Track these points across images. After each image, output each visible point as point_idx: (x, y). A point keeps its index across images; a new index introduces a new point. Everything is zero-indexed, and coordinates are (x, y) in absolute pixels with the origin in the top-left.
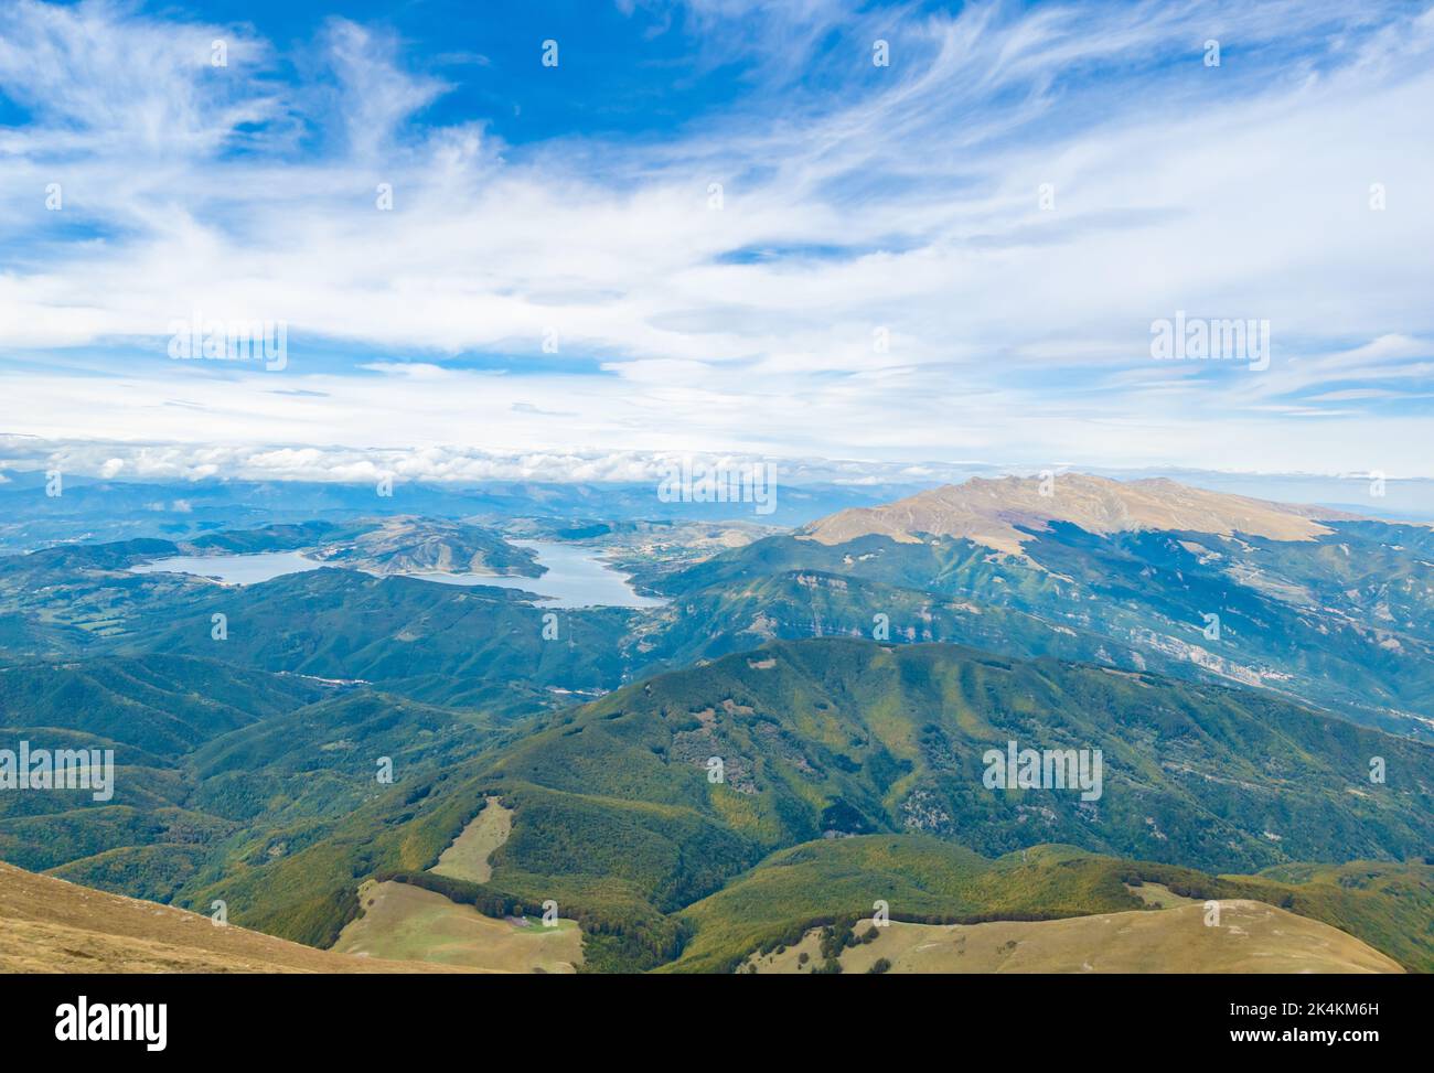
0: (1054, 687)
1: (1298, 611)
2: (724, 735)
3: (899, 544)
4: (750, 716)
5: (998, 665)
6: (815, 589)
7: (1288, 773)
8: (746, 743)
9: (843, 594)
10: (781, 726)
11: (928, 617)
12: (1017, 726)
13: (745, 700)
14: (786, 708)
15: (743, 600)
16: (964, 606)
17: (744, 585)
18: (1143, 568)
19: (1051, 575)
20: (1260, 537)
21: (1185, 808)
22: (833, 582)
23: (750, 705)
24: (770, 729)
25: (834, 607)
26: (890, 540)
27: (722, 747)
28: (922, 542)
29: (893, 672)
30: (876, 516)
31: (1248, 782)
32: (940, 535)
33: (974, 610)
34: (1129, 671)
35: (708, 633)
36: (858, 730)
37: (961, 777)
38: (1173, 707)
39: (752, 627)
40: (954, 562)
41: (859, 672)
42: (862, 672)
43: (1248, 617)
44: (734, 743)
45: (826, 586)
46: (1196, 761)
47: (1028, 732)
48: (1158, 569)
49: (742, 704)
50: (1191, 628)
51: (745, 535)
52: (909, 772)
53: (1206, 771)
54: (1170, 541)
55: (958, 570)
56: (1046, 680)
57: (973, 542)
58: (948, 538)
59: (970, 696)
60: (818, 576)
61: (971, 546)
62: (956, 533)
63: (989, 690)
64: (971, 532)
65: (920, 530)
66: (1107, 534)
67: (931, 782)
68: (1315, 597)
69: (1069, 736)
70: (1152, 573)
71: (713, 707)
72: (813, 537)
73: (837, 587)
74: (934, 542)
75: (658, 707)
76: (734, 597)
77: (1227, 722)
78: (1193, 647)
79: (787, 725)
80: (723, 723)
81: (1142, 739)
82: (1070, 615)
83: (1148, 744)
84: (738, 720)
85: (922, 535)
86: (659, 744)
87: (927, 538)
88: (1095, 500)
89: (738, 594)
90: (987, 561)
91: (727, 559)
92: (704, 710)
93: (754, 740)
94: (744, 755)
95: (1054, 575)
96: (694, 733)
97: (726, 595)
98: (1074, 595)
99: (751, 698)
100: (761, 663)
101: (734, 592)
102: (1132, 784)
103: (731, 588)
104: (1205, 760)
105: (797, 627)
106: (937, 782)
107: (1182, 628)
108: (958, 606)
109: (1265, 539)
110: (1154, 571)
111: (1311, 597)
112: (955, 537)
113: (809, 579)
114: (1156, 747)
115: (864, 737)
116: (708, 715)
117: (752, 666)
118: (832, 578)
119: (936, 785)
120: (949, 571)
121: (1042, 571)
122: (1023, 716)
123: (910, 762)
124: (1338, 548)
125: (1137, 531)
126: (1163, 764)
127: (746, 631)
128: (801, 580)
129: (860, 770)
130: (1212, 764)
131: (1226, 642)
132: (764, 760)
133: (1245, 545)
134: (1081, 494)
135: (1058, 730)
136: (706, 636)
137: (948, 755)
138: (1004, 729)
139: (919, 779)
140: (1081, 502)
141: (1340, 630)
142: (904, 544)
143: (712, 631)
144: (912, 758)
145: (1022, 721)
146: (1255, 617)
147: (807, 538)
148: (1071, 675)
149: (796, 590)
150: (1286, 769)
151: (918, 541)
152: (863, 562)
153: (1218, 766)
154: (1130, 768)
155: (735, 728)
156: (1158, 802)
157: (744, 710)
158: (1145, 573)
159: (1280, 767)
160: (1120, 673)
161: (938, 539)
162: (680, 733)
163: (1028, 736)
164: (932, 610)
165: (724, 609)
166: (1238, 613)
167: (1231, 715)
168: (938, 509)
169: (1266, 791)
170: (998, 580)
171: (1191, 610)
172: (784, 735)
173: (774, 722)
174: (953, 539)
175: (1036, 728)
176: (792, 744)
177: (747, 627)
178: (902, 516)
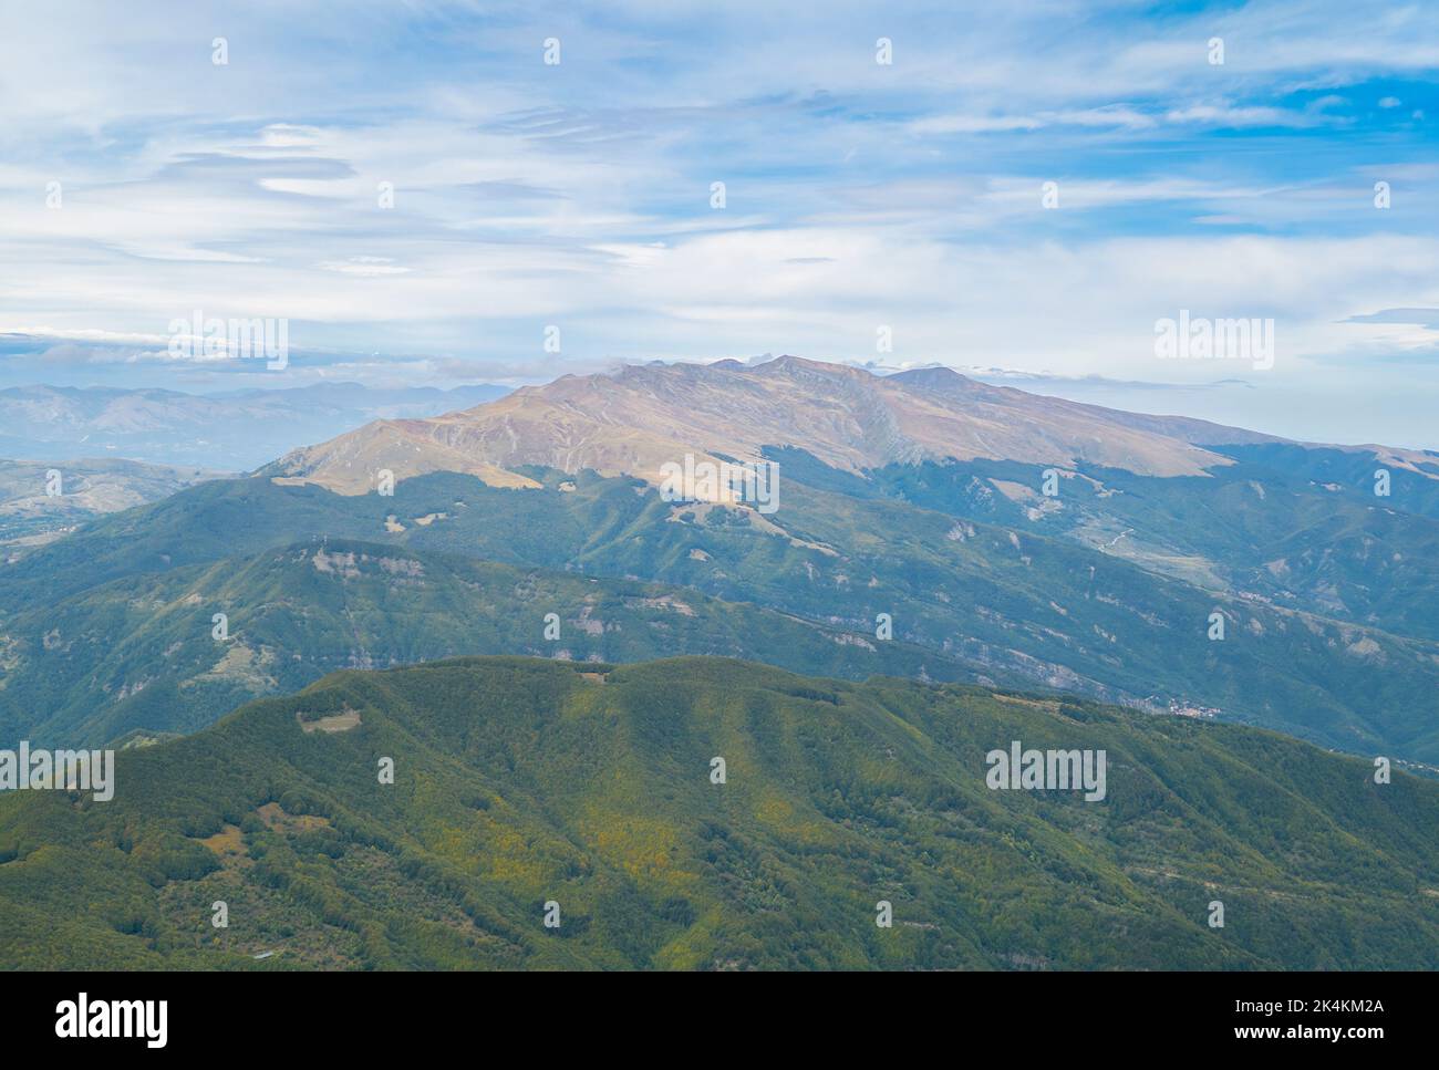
0: (919, 735)
1: (1214, 595)
2: (277, 882)
3: (495, 491)
4: (327, 835)
5: (814, 696)
6: (353, 580)
7: (1325, 869)
8: (333, 897)
9: (419, 589)
10: (399, 852)
11: (595, 628)
12: (869, 815)
13: (309, 802)
14: (400, 813)
15: (186, 612)
16: (664, 601)
17: (181, 580)
18: (949, 528)
19: (797, 543)
20: (1122, 470)
21: (1202, 944)
22: (393, 565)
23: (322, 813)
24: (378, 860)
25: (397, 615)
26: (475, 482)
27: (279, 909)
28: (540, 487)
29: (614, 721)
30: (439, 434)
31: (1275, 888)
32: (575, 471)
33: (684, 609)
34: (1038, 699)
35: (106, 688)
36: (565, 846)
37: (799, 922)
38: (1131, 758)
39: (220, 667)
40: (609, 524)
41: (539, 726)
42: (548, 728)
43: (1132, 609)
44: (303, 896)
45: (378, 571)
46: (1184, 857)
47: (894, 823)
48: (976, 528)
49: (304, 812)
50: (1044, 634)
51: (132, 487)
52: (688, 924)
53: (1202, 874)
54: (976, 480)
55: (619, 540)
56: (902, 722)
57: (643, 483)
58: (591, 476)
59: (771, 761)
60: (358, 554)
61: (641, 492)
62: (607, 466)
63: (808, 745)
64: (635, 464)
65: (533, 462)
66: (864, 470)
67: (747, 937)
68: (1221, 574)
69: (970, 826)
70: (966, 535)
71: (236, 824)
72: (313, 479)
73: (401, 575)
74: (565, 486)
75: (107, 831)
76: (161, 608)
77: (1217, 782)
78: (1053, 667)
79: (413, 850)
80: (270, 856)
81: (1081, 824)
82: (834, 619)
83: (1094, 833)
84: (302, 846)
85: (539, 472)
86: (129, 915)
87: (548, 478)
88: (837, 407)
89: (168, 600)
90: (675, 519)
91: (113, 532)
92: (218, 831)
93: (348, 887)
94: (334, 921)
95: (802, 543)
96: (205, 882)
97: (140, 605)
98: (840, 579)
99: (323, 798)
100: (326, 720)
101: (161, 595)
102: (1102, 908)
103: (150, 589)
104: (1197, 854)
105: (321, 663)
106: (758, 935)
107: (1027, 634)
108: (652, 603)
109: (1129, 473)
110: (971, 532)
111: (1215, 573)
112: (606, 474)
113: (338, 559)
114: (1108, 837)
115: (582, 859)
116: (227, 841)
117: (308, 729)
118: (390, 556)
119: (758, 944)
120: (602, 541)
121: (779, 535)
122: (878, 794)
123: (684, 903)
124: (1248, 487)
125: (918, 462)
126: (1128, 869)
127: (205, 676)
128: (321, 562)
129: (586, 929)
130: (1211, 860)
131: (1103, 657)
132: (382, 926)
133: (1098, 484)
134: (811, 395)
135: (950, 815)
136: (101, 697)
137: (759, 881)
138: (847, 821)
139: (719, 933)
140: (812, 410)
141: (1282, 626)
142: (506, 490)
143: (117, 684)
144: (685, 893)
145: (877, 803)
146: (1144, 609)
147: (301, 482)
148: (941, 709)
149: (314, 584)
150: (1321, 863)
151: (532, 484)
152: (427, 528)
153: (1222, 865)
154: (1090, 878)
155: (299, 864)
156: (1157, 937)
157: (309, 824)
158: (956, 534)
159: (1311, 859)
160: (1025, 702)
161: (571, 480)
162: (171, 887)
163: (896, 832)
164: (605, 612)
165: (139, 633)
166: (1117, 602)
167: (1222, 770)
168: (565, 421)
169: (1304, 902)
170: (700, 555)
171: (1040, 600)
172: (413, 870)
173: (383, 845)
174: (603, 479)
175: (905, 816)
176: (435, 889)
177: (207, 668)
178: (492, 436)
